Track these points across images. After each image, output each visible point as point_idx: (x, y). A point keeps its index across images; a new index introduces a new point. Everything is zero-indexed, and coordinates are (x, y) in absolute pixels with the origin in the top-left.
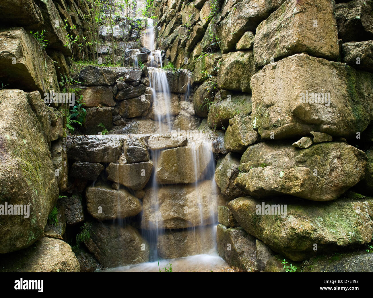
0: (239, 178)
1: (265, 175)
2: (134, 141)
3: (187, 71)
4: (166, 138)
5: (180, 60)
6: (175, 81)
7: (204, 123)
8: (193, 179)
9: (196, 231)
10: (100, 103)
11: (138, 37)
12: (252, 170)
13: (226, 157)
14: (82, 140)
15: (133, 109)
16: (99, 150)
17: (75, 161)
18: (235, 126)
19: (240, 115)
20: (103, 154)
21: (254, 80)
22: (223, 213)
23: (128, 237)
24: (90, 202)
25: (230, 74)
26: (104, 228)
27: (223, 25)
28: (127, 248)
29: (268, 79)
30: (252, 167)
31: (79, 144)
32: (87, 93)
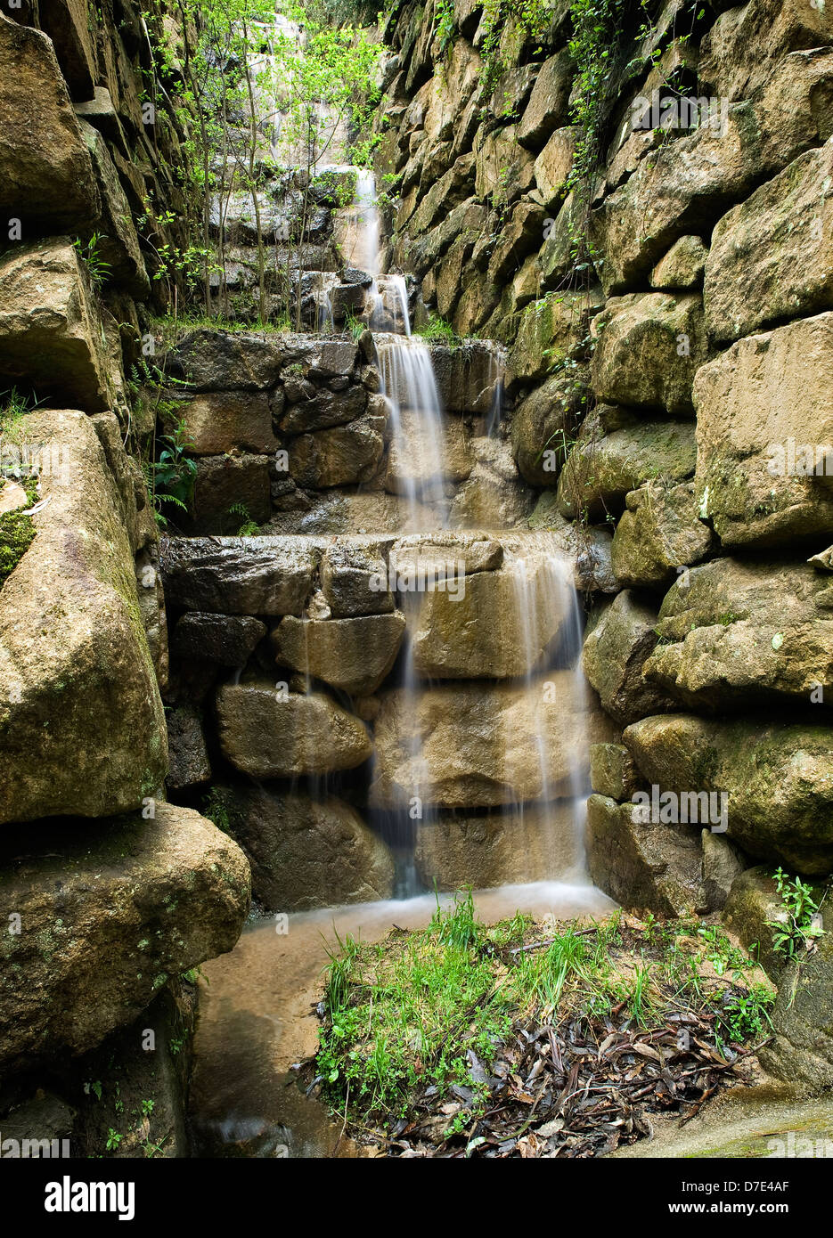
0: (656, 657)
1: (732, 644)
2: (352, 553)
3: (494, 344)
4: (442, 545)
5: (470, 310)
6: (456, 374)
7: (545, 504)
8: (520, 667)
9: (525, 814)
10: (234, 443)
11: (326, 229)
12: (695, 634)
13: (614, 604)
14: (203, 552)
15: (332, 460)
16: (254, 580)
17: (186, 609)
18: (645, 511)
19: (659, 481)
20: (265, 591)
21: (704, 379)
22: (606, 761)
23: (334, 829)
24: (228, 728)
25: (631, 358)
26: (268, 801)
27: (611, 209)
28: (331, 860)
29: (744, 379)
30: (693, 625)
31: (195, 563)
32: (197, 414)
